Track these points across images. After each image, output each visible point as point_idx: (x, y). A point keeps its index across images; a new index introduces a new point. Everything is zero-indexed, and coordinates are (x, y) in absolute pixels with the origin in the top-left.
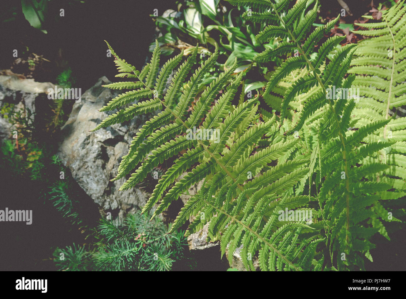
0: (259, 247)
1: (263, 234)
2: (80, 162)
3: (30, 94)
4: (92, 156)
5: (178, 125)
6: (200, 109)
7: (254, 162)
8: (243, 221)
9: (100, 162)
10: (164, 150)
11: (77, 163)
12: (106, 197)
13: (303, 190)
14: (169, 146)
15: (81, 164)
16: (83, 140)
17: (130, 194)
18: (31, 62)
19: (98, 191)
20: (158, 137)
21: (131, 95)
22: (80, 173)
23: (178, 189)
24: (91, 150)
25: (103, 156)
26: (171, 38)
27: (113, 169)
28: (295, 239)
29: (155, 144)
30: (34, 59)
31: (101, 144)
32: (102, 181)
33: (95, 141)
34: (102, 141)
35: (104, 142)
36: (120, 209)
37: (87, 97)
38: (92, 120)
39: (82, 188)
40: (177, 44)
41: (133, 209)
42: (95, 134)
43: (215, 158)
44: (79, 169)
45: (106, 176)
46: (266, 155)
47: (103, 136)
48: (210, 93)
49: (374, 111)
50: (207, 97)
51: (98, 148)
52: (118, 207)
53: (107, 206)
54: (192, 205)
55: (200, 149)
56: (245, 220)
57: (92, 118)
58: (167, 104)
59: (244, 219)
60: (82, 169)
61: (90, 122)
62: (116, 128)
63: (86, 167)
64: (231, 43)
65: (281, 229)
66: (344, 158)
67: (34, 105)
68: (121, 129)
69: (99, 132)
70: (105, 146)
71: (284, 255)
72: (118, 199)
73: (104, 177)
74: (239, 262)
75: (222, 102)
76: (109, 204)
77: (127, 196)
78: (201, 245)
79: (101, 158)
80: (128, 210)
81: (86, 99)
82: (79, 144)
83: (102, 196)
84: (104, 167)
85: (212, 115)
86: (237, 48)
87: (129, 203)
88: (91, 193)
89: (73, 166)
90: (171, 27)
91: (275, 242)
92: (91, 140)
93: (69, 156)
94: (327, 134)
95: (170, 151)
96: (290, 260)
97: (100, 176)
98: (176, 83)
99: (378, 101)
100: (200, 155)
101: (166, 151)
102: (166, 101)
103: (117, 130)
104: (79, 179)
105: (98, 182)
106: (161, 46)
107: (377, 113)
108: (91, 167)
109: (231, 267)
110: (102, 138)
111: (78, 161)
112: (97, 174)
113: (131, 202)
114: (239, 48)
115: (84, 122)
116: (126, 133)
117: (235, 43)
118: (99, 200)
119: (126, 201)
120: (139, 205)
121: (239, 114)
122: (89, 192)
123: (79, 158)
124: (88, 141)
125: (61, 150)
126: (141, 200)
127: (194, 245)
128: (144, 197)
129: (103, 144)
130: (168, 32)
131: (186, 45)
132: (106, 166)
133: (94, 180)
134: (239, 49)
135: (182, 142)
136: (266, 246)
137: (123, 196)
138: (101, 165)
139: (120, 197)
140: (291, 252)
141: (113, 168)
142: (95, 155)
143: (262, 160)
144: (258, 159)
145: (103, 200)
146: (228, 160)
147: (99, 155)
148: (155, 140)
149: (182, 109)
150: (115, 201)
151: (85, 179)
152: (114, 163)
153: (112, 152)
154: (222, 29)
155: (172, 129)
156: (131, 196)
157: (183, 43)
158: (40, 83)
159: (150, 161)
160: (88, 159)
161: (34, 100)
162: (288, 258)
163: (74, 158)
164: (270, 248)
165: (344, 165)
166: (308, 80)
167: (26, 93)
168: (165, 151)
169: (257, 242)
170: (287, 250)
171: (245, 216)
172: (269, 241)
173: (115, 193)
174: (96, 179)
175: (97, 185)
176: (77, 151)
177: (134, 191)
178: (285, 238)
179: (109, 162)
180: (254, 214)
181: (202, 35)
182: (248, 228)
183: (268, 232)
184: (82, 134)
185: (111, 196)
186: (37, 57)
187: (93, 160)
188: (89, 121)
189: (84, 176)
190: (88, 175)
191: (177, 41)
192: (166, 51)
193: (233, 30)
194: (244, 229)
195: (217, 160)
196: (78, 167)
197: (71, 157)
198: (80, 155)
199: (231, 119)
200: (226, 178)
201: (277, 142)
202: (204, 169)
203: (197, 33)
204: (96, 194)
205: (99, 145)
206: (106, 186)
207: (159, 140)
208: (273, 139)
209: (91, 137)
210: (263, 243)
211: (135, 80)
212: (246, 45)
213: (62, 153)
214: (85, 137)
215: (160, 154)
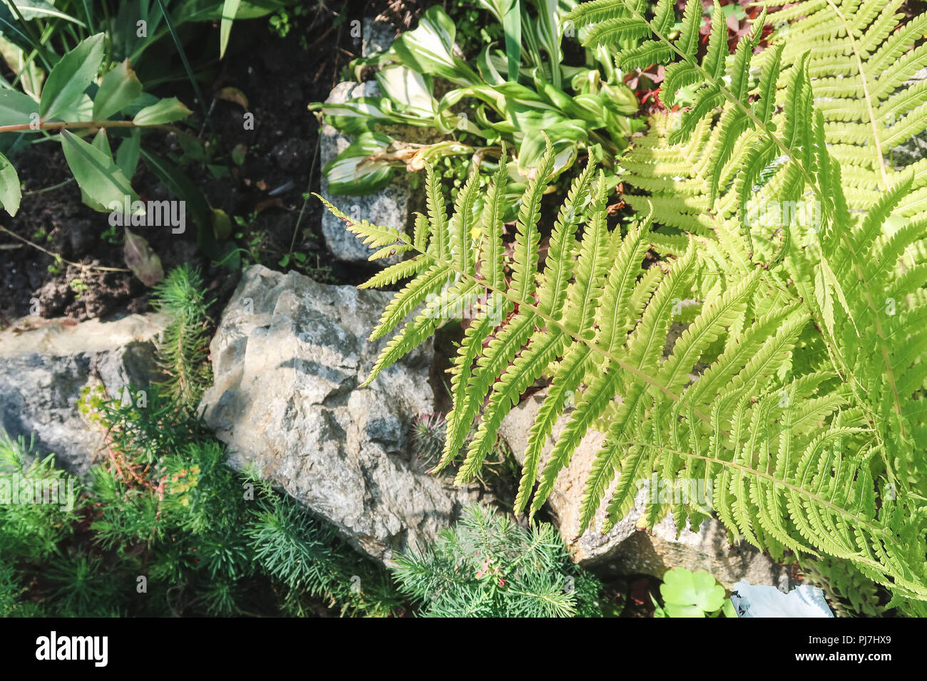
0: (783, 500)
1: (781, 473)
2: (295, 460)
3: (106, 352)
4: (312, 438)
5: (526, 318)
6: (557, 272)
7: (693, 341)
8: (736, 460)
9: (331, 446)
10: (514, 376)
11: (290, 464)
12: (371, 513)
13: (791, 365)
14: (522, 365)
15: (299, 464)
16: (283, 411)
17: (411, 491)
18: (77, 284)
19: (353, 507)
20: (497, 354)
21: (417, 288)
22: (304, 482)
23: (566, 443)
24: (305, 428)
25: (334, 431)
26: (375, 142)
27: (362, 452)
28: (837, 462)
29: (494, 369)
30: (82, 275)
31: (319, 409)
32: (351, 484)
33: (307, 405)
34: (320, 400)
35: (324, 403)
36: (406, 530)
37: (237, 320)
38: (284, 365)
39: (320, 511)
40: (391, 150)
41: (430, 520)
42: (301, 392)
43: (617, 360)
44: (298, 475)
45: (355, 472)
46: (712, 320)
47: (316, 390)
48: (563, 235)
49: (856, 167)
50: (561, 243)
51: (318, 418)
52: (402, 526)
53: (381, 533)
54: (602, 467)
55: (583, 351)
56: (740, 458)
57: (280, 361)
58: (492, 281)
59: (736, 455)
60: (304, 473)
61: (281, 370)
62: (335, 366)
63: (309, 465)
64: (508, 116)
65: (808, 452)
66: (860, 276)
67: (124, 374)
68: (345, 363)
69: (308, 385)
70: (329, 410)
71: (827, 499)
72: (394, 510)
73: (351, 474)
74: (686, 550)
75: (591, 244)
76: (384, 526)
77: (408, 499)
78: (602, 545)
79: (330, 438)
80: (420, 525)
81: (237, 325)
82: (278, 424)
83: (364, 515)
84: (342, 454)
85: (584, 277)
86: (526, 123)
87: (416, 511)
88: (342, 516)
89: (285, 473)
90: (366, 120)
91: (805, 480)
92: (297, 407)
93: (262, 456)
94: (831, 241)
95: (526, 375)
96: (841, 506)
97: (343, 474)
98: (492, 235)
99: (855, 144)
100: (585, 363)
101: (518, 376)
102: (488, 277)
103: (338, 368)
104: (306, 494)
105: (344, 488)
106: (359, 165)
107: (863, 170)
108: (320, 463)
109: (670, 568)
110: (317, 396)
111: (290, 459)
112: (336, 472)
113: (421, 508)
114: (532, 120)
115: (268, 374)
116: (358, 368)
117: (518, 114)
118: (363, 525)
119: (410, 508)
120: (437, 508)
121: (630, 257)
122: (337, 514)
123: (289, 453)
124: (294, 410)
125: (236, 449)
126: (438, 497)
127: (586, 549)
128: (439, 489)
129: (324, 407)
130: (362, 132)
131: (413, 148)
132: (346, 451)
133: (335, 487)
134: (530, 124)
135: (544, 349)
136: (793, 492)
137: (400, 499)
138: (336, 452)
139: (395, 505)
140: (838, 490)
141: (361, 449)
142: (316, 434)
143: (707, 334)
144: (699, 334)
145: (369, 521)
146: (643, 354)
147: (324, 432)
148: (492, 362)
149: (523, 283)
150: (391, 515)
151: (316, 491)
152: (360, 439)
153: (347, 418)
154: (481, 93)
155: (517, 330)
156: (416, 494)
157: (404, 144)
158: (115, 324)
159: (495, 406)
160: (308, 447)
161: (121, 362)
162: (835, 503)
163: (278, 456)
164: (800, 495)
165: (865, 290)
166: (763, 150)
167: (99, 354)
168: (517, 378)
169: (777, 492)
170: (831, 488)
171: (738, 449)
172: (794, 483)
173: (383, 499)
174: (338, 484)
175: (346, 495)
176: (278, 439)
177: (417, 482)
178: (820, 467)
179: (348, 440)
180: (752, 440)
181: (438, 118)
182: (751, 470)
183: (788, 466)
184: (275, 401)
185: (379, 507)
186: (85, 268)
187: (318, 446)
188: (277, 369)
189: (313, 486)
190: (320, 480)
191: (390, 145)
192: (372, 172)
193: (508, 89)
194: (744, 474)
195: (621, 361)
196: (294, 472)
197: (270, 455)
198: (290, 445)
199: (620, 272)
200: (648, 390)
201: (710, 288)
202: (603, 387)
203: (424, 115)
204: (351, 515)
205: (316, 411)
206: (364, 492)
207: (501, 359)
208: (700, 284)
209: (296, 401)
210: (787, 490)
211: (411, 254)
212: (541, 111)
213: (244, 455)
214: (286, 405)
215: (510, 385)
